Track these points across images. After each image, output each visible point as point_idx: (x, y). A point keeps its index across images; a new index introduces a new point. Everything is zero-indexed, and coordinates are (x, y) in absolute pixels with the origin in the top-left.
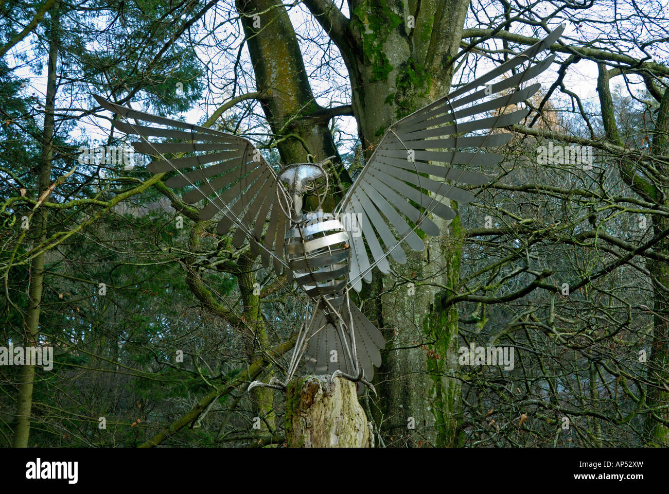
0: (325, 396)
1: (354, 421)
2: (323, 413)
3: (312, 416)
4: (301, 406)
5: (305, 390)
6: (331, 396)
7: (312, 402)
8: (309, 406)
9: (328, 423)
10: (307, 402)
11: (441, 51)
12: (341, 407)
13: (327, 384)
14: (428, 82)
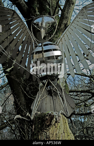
0: (56, 122)
1: (70, 137)
2: (55, 131)
3: (50, 132)
4: (44, 126)
5: (47, 117)
6: (59, 122)
7: (50, 124)
8: (48, 126)
9: (58, 136)
10: (48, 124)
11: (64, 23)
12: (64, 129)
13: (57, 116)
14: (59, 33)
